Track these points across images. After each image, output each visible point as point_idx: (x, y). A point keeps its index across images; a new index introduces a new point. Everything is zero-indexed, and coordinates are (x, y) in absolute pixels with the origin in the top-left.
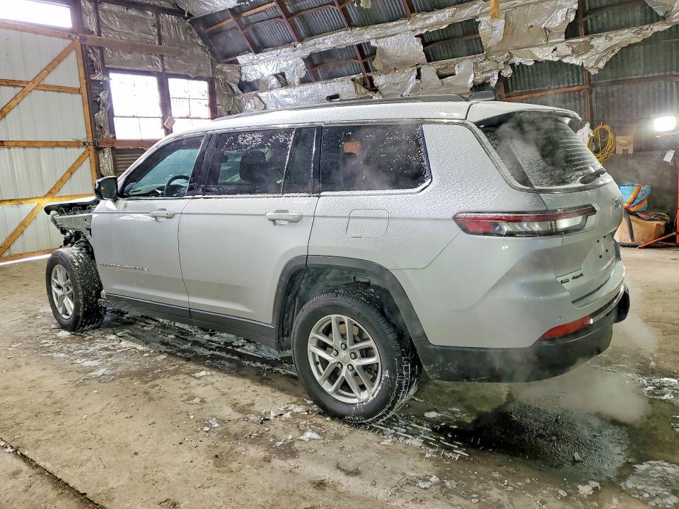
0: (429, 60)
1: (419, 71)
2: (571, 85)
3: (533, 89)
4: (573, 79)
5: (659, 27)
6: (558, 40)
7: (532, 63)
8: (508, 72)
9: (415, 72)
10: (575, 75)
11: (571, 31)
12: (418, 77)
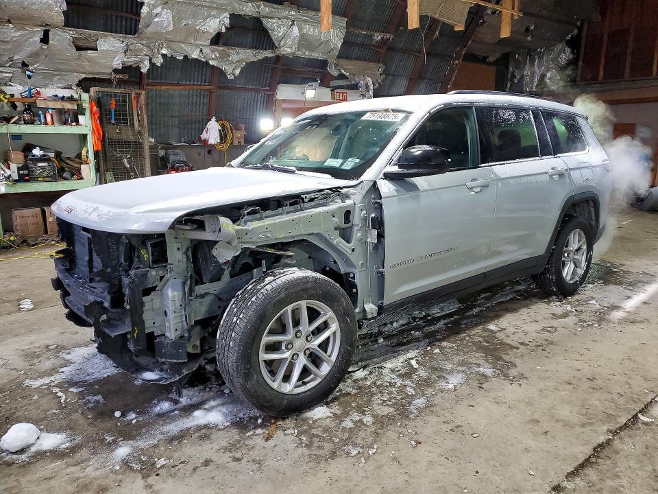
0: (67, 25)
1: (46, 33)
2: (199, 83)
3: (164, 81)
4: (198, 78)
5: (268, 54)
6: (204, 43)
7: (182, 58)
8: (159, 61)
9: (41, 35)
10: (200, 75)
11: (217, 40)
12: (45, 40)
